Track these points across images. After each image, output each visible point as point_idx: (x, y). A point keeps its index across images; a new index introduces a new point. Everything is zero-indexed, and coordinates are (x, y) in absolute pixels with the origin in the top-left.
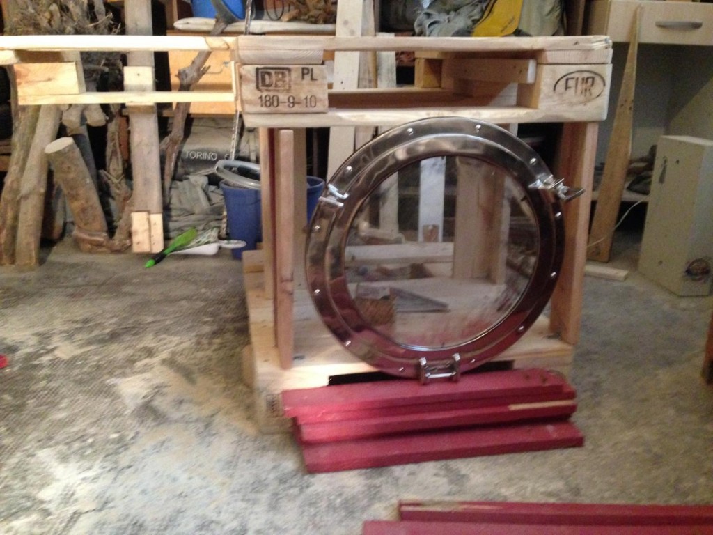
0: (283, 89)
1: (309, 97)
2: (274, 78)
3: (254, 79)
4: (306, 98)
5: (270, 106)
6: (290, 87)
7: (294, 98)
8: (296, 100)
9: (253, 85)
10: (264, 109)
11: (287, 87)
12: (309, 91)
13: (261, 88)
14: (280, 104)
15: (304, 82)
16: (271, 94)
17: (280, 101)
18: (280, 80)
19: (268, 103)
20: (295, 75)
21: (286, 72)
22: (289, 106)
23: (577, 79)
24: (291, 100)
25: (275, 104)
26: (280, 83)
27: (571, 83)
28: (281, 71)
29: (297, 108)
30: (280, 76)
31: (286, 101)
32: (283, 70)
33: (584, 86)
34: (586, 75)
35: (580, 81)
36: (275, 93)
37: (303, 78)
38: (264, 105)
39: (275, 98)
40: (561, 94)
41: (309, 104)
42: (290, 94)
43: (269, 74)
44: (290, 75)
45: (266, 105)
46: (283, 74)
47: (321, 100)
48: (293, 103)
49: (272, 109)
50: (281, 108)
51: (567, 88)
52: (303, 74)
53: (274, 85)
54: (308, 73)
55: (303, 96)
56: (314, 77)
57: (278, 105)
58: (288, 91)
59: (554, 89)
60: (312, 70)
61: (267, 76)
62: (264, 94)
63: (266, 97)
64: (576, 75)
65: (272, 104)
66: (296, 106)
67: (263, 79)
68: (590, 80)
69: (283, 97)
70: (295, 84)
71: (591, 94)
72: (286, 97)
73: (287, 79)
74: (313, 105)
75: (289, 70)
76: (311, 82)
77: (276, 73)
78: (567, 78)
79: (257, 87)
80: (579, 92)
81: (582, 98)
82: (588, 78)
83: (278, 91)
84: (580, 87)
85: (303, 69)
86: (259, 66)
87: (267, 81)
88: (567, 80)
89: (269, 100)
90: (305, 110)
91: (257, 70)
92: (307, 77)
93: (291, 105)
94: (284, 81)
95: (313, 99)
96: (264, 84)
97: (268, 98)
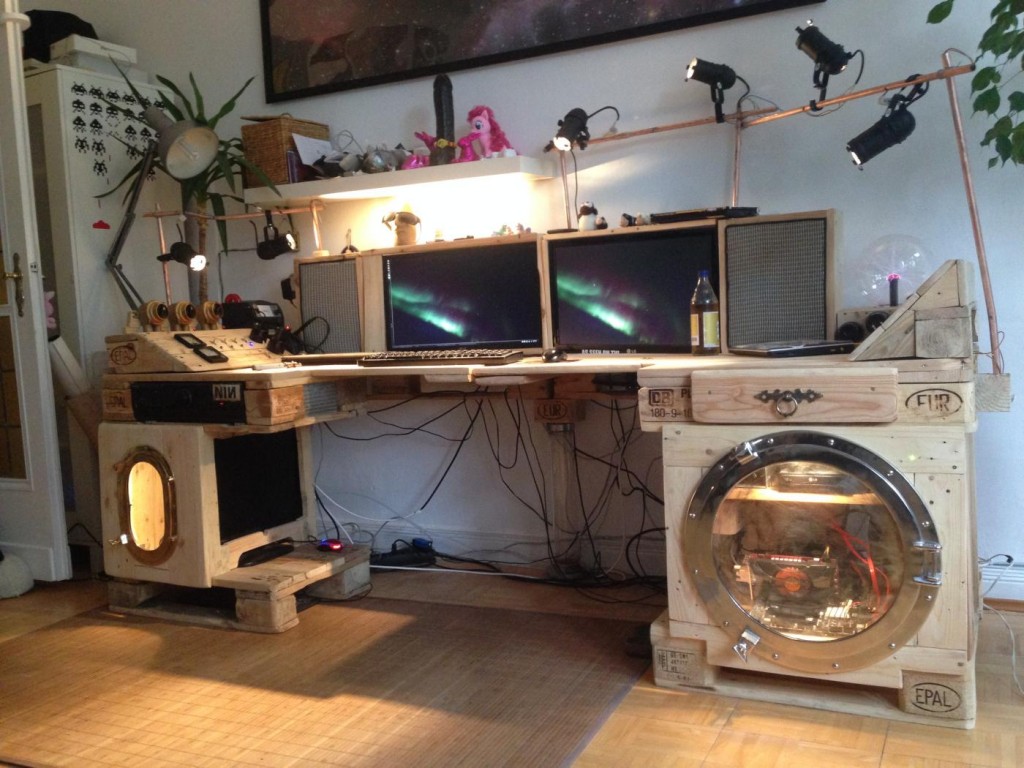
0: (668, 404)
2: (661, 397)
3: (647, 397)
4: (685, 411)
5: (658, 416)
6: (673, 403)
8: (678, 412)
9: (647, 401)
10: (655, 419)
11: (671, 403)
13: (652, 403)
14: (666, 415)
15: (683, 399)
16: (659, 408)
17: (666, 412)
18: (666, 398)
20: (676, 395)
21: (670, 393)
22: (671, 417)
23: (930, 396)
24: (674, 412)
26: (666, 400)
27: (922, 399)
28: (667, 392)
30: (666, 395)
31: (670, 413)
33: (939, 402)
34: (939, 393)
35: (933, 398)
36: (662, 408)
39: (662, 411)
40: (914, 409)
41: (687, 416)
42: (673, 408)
43: (658, 394)
44: (673, 394)
46: (668, 394)
49: (661, 418)
50: (667, 418)
51: (919, 403)
52: (683, 394)
53: (661, 402)
54: (686, 393)
56: (690, 396)
57: (664, 416)
58: (672, 405)
59: (906, 404)
61: (656, 395)
62: (654, 408)
64: (928, 393)
65: (660, 415)
66: (677, 417)
67: (654, 397)
68: (944, 397)
69: (668, 410)
70: (676, 401)
71: (948, 410)
73: (671, 397)
74: (690, 416)
75: (672, 391)
76: (688, 400)
77: (663, 393)
79: (650, 403)
80: (934, 407)
81: (938, 413)
82: (941, 395)
83: (664, 406)
84: (934, 402)
85: (682, 390)
87: (657, 399)
88: (919, 397)
90: (684, 420)
91: (650, 390)
92: (686, 396)
93: (674, 416)
94: (668, 399)
95: (689, 412)
96: (654, 401)
97: (657, 411)
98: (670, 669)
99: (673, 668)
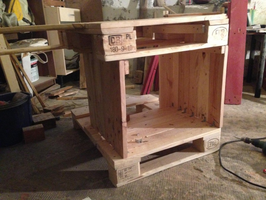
0: (119, 44)
1: (129, 46)
2: (116, 40)
3: (108, 41)
4: (128, 47)
5: (115, 52)
6: (122, 43)
7: (124, 47)
8: (125, 48)
9: (108, 43)
11: (121, 43)
12: (130, 44)
13: (111, 44)
14: (119, 50)
15: (127, 40)
17: (119, 49)
18: (118, 40)
19: (114, 50)
20: (124, 37)
21: (120, 37)
22: (122, 51)
23: (219, 30)
24: (123, 48)
25: (117, 50)
26: (118, 41)
27: (217, 32)
28: (118, 36)
29: (125, 51)
30: (118, 38)
31: (121, 49)
32: (119, 36)
33: (221, 33)
36: (117, 46)
37: (127, 38)
38: (112, 51)
39: (117, 48)
40: (215, 36)
41: (129, 49)
42: (123, 46)
43: (114, 38)
44: (122, 37)
45: (113, 52)
46: (119, 37)
47: (134, 47)
48: (124, 49)
50: (119, 52)
53: (116, 43)
54: (128, 36)
55: (127, 46)
56: (131, 38)
57: (118, 51)
58: (121, 44)
59: (212, 35)
60: (130, 34)
61: (113, 39)
62: (112, 46)
63: (113, 48)
65: (115, 51)
66: (125, 50)
67: (112, 40)
68: (223, 30)
69: (119, 47)
70: (124, 41)
71: (223, 36)
72: (121, 47)
73: (121, 39)
74: (131, 49)
75: (121, 35)
76: (130, 40)
77: (116, 37)
80: (220, 35)
81: (221, 37)
82: (222, 30)
83: (117, 45)
85: (127, 35)
86: (109, 35)
87: (113, 41)
89: (114, 49)
90: (128, 52)
91: (109, 36)
93: (123, 50)
94: (119, 40)
95: (131, 47)
97: (114, 48)
98: (124, 177)
99: (125, 176)
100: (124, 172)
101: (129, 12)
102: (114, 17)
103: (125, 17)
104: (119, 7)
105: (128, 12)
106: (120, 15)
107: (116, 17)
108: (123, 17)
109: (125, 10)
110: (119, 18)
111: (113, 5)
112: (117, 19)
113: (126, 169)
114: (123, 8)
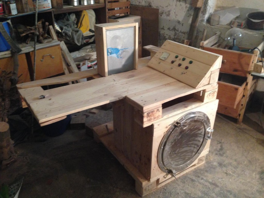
2: (151, 114)
11: (153, 115)
16: (150, 118)
29: (155, 119)
32: (153, 112)
35: (212, 94)
37: (157, 112)
38: (148, 121)
43: (150, 113)
47: (161, 116)
49: (150, 121)
52: (157, 111)
53: (151, 116)
55: (157, 116)
59: (207, 97)
60: (159, 109)
68: (214, 93)
70: (155, 114)
73: (153, 113)
75: (154, 111)
78: (210, 94)
81: (212, 97)
86: (147, 113)
90: (157, 119)
92: (158, 111)
96: (149, 116)
98: (147, 191)
100: (147, 188)
101: (183, 26)
102: (169, 27)
103: (178, 29)
104: (174, 19)
105: (181, 25)
106: (174, 27)
107: (170, 27)
108: (177, 29)
109: (179, 22)
110: (173, 29)
111: (169, 16)
112: (171, 29)
113: (149, 186)
114: (178, 20)
